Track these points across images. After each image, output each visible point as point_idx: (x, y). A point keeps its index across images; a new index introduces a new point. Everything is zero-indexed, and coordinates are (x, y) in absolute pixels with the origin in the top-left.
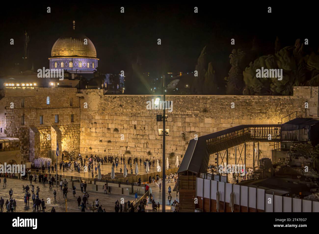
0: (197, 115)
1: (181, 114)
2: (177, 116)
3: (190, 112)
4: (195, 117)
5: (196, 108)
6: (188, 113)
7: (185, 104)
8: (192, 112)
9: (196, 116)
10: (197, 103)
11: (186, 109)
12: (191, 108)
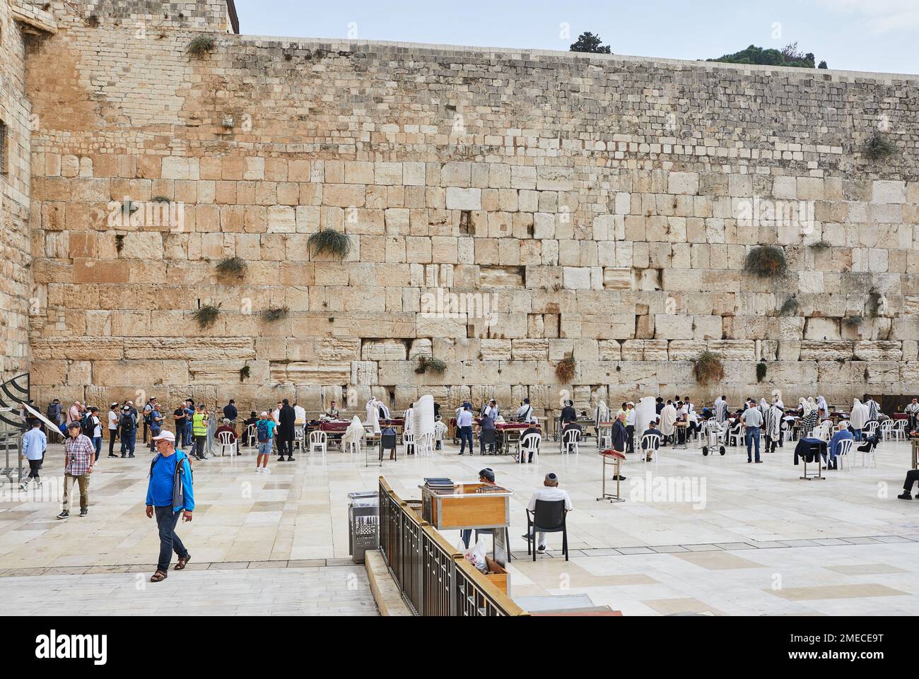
0: (834, 166)
1: (749, 160)
2: (726, 169)
3: (794, 152)
4: (820, 173)
5: (824, 130)
6: (782, 152)
7: (770, 112)
8: (806, 148)
9: (825, 170)
10: (830, 109)
11: (771, 132)
12: (801, 128)
